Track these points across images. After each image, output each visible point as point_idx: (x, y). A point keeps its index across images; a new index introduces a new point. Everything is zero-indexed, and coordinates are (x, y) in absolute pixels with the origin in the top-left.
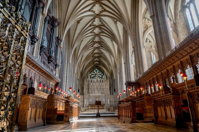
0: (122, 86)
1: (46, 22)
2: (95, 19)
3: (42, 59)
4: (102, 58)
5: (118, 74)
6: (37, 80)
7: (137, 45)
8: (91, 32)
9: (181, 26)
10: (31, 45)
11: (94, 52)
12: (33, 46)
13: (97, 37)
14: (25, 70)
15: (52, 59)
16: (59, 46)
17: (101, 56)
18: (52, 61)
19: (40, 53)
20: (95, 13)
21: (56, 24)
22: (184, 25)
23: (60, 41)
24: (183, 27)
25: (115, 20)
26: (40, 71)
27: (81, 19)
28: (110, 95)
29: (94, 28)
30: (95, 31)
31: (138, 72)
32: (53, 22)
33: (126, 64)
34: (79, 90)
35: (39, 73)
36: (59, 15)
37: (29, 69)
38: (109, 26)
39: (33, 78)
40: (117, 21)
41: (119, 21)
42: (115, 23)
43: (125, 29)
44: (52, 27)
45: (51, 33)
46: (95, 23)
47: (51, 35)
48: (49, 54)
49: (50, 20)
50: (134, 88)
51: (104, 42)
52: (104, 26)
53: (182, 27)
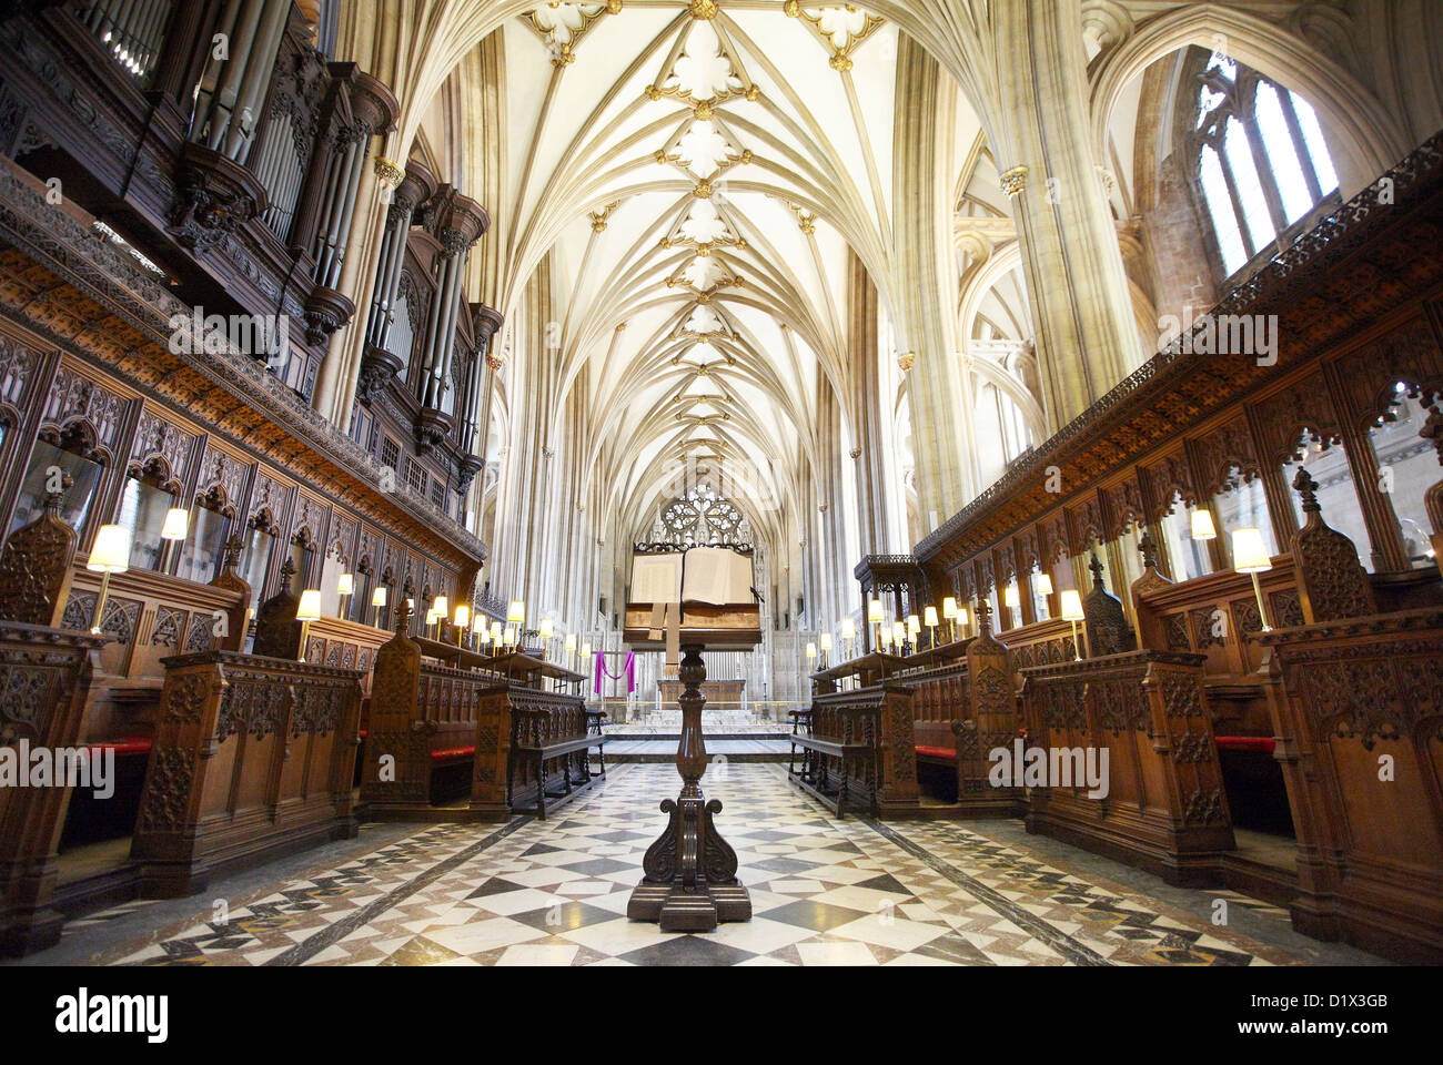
0: (841, 585)
1: (404, 217)
2: (689, 206)
3: (374, 425)
4: (734, 428)
5: (820, 514)
6: (340, 547)
7: (924, 353)
8: (670, 281)
9: (1172, 248)
10: (303, 343)
11: (689, 392)
12: (316, 351)
13: (701, 308)
14: (262, 491)
15: (437, 430)
16: (481, 357)
17: (726, 416)
18: (436, 440)
19: (362, 389)
20: (692, 175)
21: (467, 227)
22: (1187, 238)
23: (486, 329)
24: (1185, 254)
25: (805, 212)
26: (357, 499)
27: (612, 207)
28: (777, 627)
29: (687, 258)
30: (689, 273)
31: (931, 503)
32: (449, 222)
33: (862, 457)
34: (602, 602)
35: (351, 510)
36: (486, 184)
37: (291, 483)
38: (767, 245)
39: (314, 538)
40: (811, 219)
41: (826, 216)
42: (802, 227)
43: (858, 259)
44: (440, 247)
45: (437, 280)
46: (689, 229)
47: (434, 294)
48: (420, 399)
49: (428, 203)
50: (905, 596)
51: (742, 336)
52: (742, 242)
53: (1175, 255)
